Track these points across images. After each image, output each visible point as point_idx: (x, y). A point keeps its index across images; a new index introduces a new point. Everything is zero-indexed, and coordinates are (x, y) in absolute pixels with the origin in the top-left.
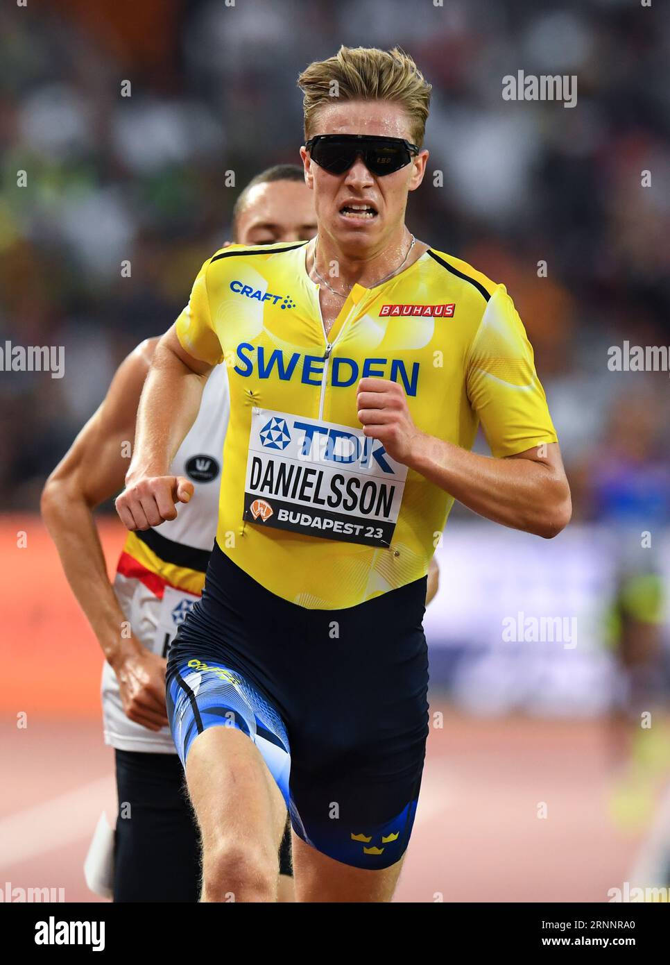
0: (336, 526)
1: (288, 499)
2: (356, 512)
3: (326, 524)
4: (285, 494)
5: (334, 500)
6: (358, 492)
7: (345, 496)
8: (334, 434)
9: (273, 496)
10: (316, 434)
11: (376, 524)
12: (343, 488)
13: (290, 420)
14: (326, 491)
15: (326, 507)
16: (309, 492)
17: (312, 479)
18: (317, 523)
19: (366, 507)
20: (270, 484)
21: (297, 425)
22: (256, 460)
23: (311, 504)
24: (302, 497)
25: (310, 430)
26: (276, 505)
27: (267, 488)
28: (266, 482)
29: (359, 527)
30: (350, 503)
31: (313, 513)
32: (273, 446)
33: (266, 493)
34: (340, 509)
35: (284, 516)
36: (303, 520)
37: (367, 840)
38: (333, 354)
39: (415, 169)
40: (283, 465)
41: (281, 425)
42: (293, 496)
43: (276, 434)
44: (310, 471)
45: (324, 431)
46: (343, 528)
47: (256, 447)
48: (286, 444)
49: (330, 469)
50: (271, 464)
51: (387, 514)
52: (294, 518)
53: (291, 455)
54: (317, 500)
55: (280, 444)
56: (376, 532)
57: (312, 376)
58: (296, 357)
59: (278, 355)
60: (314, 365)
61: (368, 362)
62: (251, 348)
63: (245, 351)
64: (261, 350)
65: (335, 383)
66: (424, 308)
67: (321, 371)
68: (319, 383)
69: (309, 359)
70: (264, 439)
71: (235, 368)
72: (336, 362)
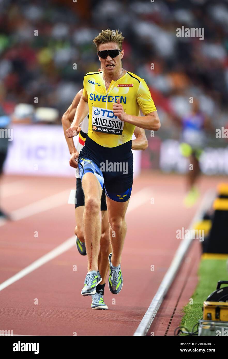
0: (110, 131)
1: (100, 126)
3: (108, 131)
4: (99, 125)
5: (110, 125)
7: (112, 124)
8: (109, 112)
9: (97, 125)
11: (119, 130)
12: (111, 123)
13: (100, 109)
14: (108, 124)
15: (108, 127)
16: (104, 124)
17: (105, 121)
18: (106, 130)
19: (116, 127)
20: (96, 122)
21: (102, 110)
22: (94, 118)
23: (105, 127)
24: (103, 125)
25: (104, 111)
26: (97, 127)
28: (95, 122)
29: (115, 131)
30: (113, 126)
31: (105, 128)
32: (96, 114)
33: (95, 124)
35: (99, 129)
36: (103, 130)
37: (120, 196)
38: (108, 95)
39: (121, 54)
40: (99, 119)
41: (98, 110)
42: (101, 125)
43: (97, 112)
44: (104, 120)
45: (107, 111)
46: (112, 131)
47: (93, 115)
48: (99, 114)
49: (108, 119)
50: (96, 118)
51: (121, 128)
52: (101, 129)
53: (100, 116)
54: (106, 126)
55: (98, 114)
56: (119, 132)
57: (104, 100)
58: (101, 96)
59: (97, 96)
60: (105, 98)
61: (116, 97)
62: (93, 95)
63: (91, 95)
64: (94, 95)
65: (109, 101)
66: (127, 85)
67: (106, 99)
68: (106, 101)
69: (103, 96)
70: (95, 113)
71: (90, 99)
72: (109, 97)
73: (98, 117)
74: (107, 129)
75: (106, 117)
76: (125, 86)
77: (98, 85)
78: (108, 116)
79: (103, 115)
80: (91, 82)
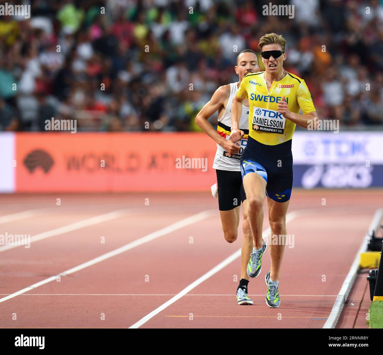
0: (272, 130)
2: (276, 127)
3: (270, 130)
4: (261, 124)
5: (271, 125)
6: (276, 123)
7: (273, 124)
8: (270, 112)
9: (258, 125)
10: (267, 112)
11: (280, 129)
12: (273, 123)
13: (261, 109)
14: (269, 123)
15: (269, 126)
16: (266, 124)
17: (266, 121)
18: (268, 130)
19: (278, 126)
20: (258, 122)
21: (263, 110)
22: (254, 117)
24: (264, 125)
25: (265, 111)
26: (259, 126)
27: (257, 123)
28: (257, 122)
29: (276, 130)
32: (258, 114)
33: (257, 124)
34: (272, 127)
35: (261, 128)
36: (265, 129)
37: (278, 196)
38: (270, 96)
39: (284, 56)
40: (260, 118)
41: (259, 110)
42: (263, 124)
43: (258, 112)
44: (265, 119)
45: (268, 111)
46: (273, 130)
47: (254, 115)
48: (261, 114)
49: (270, 119)
50: (258, 118)
51: (282, 127)
52: (263, 129)
53: (262, 116)
54: (267, 125)
55: (259, 114)
56: (280, 131)
57: (266, 100)
58: (262, 96)
59: (259, 96)
60: (266, 98)
61: (277, 98)
62: (253, 94)
63: (252, 95)
64: (255, 95)
65: (271, 101)
66: (288, 86)
67: (268, 99)
68: (267, 101)
69: (265, 97)
70: (256, 113)
71: (251, 99)
72: (271, 97)
73: (259, 117)
74: (269, 128)
75: (267, 117)
76: (287, 87)
77: (259, 85)
78: (269, 116)
79: (265, 115)
80: (252, 83)
